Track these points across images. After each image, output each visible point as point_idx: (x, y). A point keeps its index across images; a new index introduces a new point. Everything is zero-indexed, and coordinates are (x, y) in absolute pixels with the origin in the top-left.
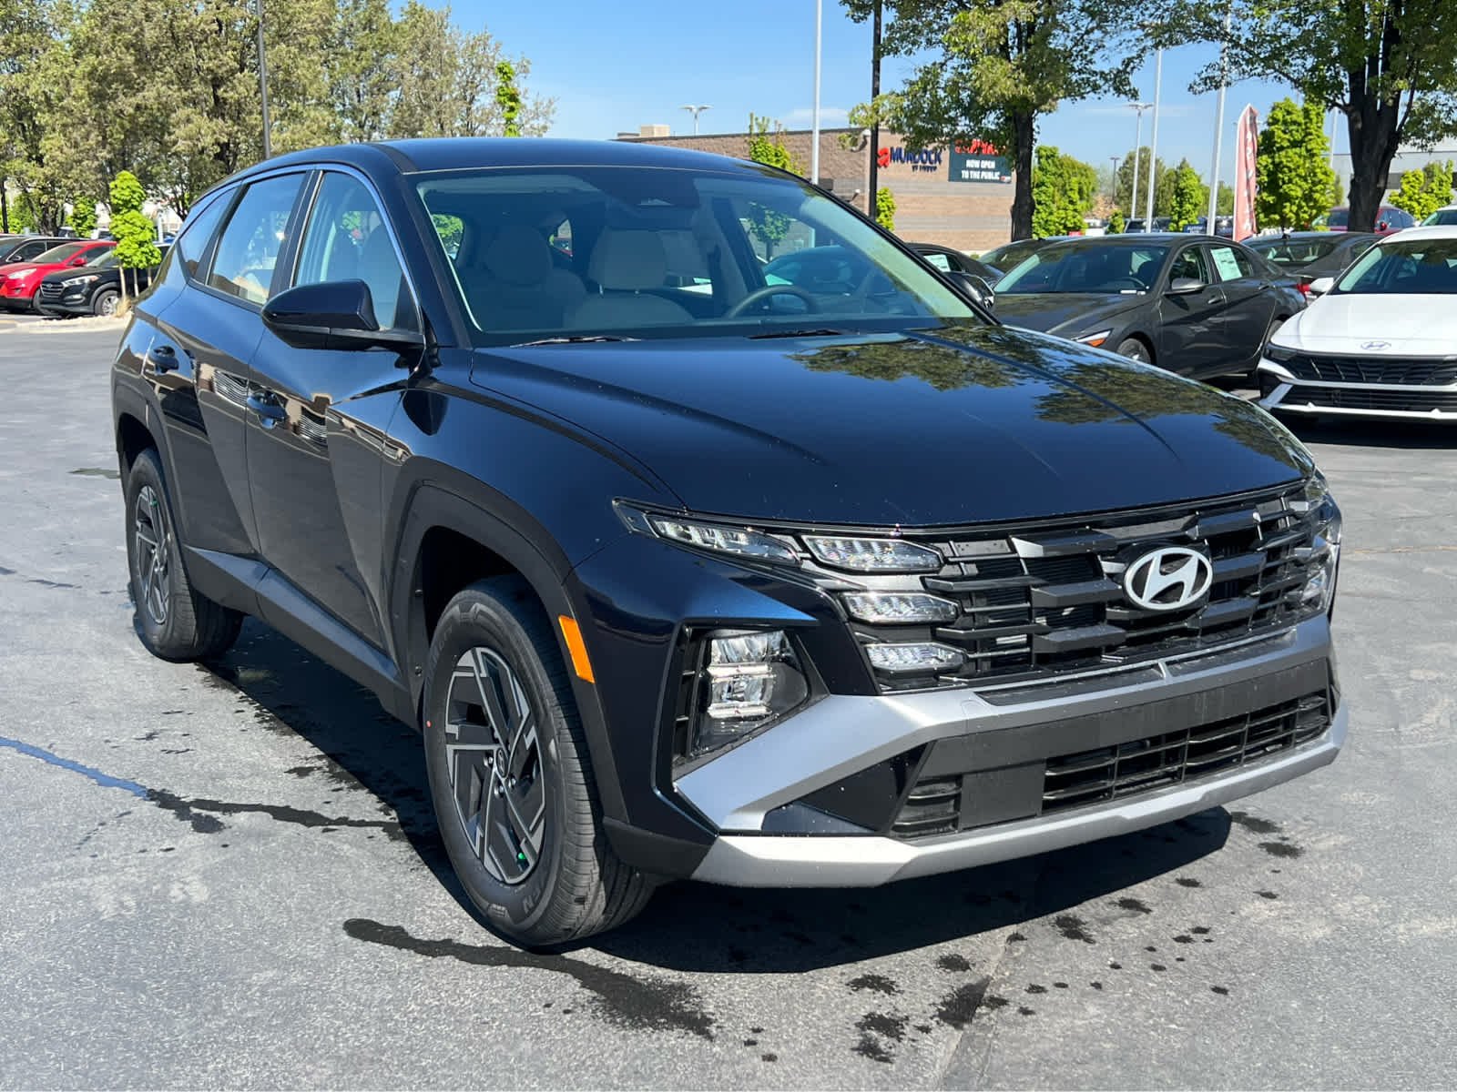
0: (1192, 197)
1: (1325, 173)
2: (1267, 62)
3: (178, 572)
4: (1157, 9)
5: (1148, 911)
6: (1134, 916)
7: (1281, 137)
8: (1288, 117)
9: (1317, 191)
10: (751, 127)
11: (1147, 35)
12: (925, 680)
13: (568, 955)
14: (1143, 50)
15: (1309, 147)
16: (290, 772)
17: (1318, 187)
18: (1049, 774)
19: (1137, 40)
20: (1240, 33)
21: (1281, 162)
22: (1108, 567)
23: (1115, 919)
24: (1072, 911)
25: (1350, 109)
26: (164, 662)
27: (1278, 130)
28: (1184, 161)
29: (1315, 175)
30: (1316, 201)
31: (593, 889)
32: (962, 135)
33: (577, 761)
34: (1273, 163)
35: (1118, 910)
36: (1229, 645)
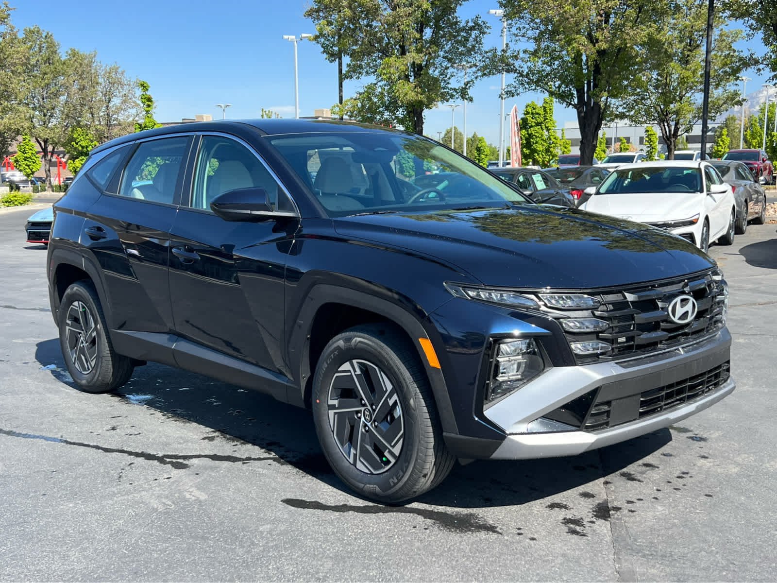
0: (484, 152)
1: (555, 138)
2: (537, 83)
3: (104, 345)
4: (483, 58)
5: (658, 468)
6: (653, 470)
7: (531, 121)
8: (534, 111)
9: (551, 147)
10: (262, 116)
11: (478, 70)
12: (593, 359)
13: (408, 506)
14: (476, 78)
15: (547, 125)
16: (204, 439)
17: (552, 145)
18: (642, 399)
19: (474, 73)
20: (523, 69)
21: (532, 133)
22: (660, 304)
23: (646, 472)
24: (625, 470)
25: (578, 106)
26: (90, 395)
27: (529, 117)
28: (475, 134)
29: (550, 139)
30: (551, 152)
31: (431, 470)
32: (386, 120)
33: (426, 408)
34: (528, 134)
35: (644, 468)
36: (701, 340)
